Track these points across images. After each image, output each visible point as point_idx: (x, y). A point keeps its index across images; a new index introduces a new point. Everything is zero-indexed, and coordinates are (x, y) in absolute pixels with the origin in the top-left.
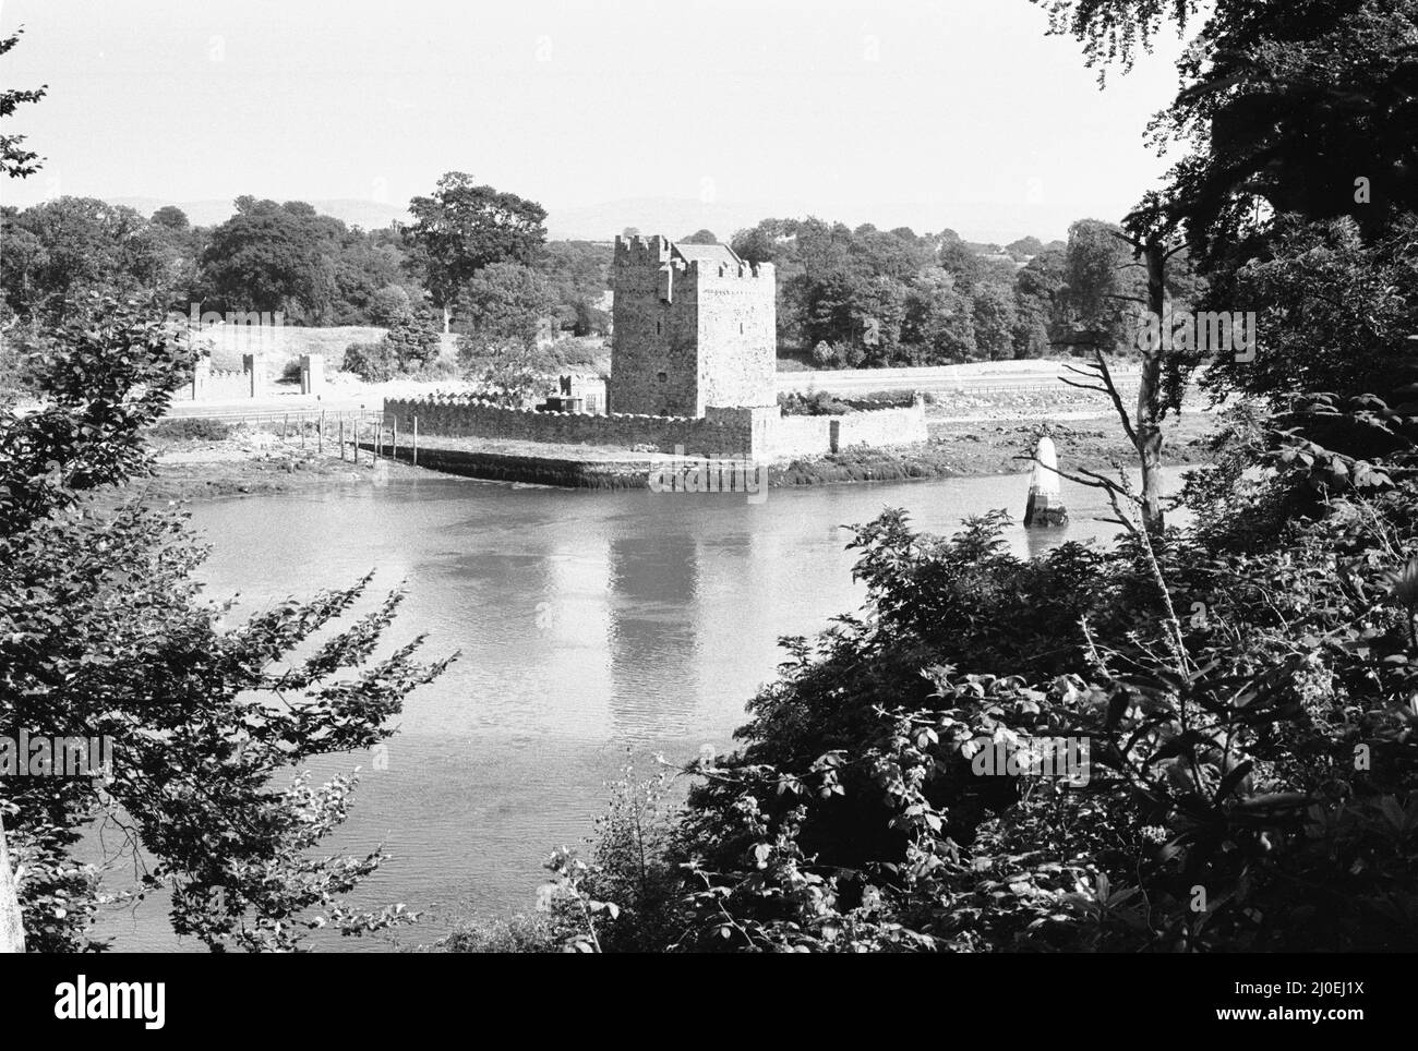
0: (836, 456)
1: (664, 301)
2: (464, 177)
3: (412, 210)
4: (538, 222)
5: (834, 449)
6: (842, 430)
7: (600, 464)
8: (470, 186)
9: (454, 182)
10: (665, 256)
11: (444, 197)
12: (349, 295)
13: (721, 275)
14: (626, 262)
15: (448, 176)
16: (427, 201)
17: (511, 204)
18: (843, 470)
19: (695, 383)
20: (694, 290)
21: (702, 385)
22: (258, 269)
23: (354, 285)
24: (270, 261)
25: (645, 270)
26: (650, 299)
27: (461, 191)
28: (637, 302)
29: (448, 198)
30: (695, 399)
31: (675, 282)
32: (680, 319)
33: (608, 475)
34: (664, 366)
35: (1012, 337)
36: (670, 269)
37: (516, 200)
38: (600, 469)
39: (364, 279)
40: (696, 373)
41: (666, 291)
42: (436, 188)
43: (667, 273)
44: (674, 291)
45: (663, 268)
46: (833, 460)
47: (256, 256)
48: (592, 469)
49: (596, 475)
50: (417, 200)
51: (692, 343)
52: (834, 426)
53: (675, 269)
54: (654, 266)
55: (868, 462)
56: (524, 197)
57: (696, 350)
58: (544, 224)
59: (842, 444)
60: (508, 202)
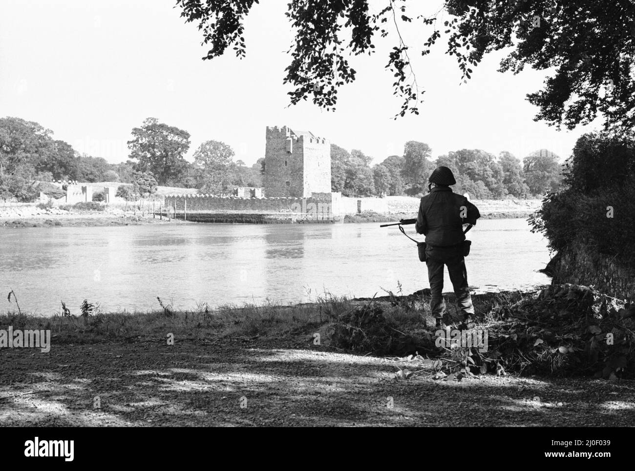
0: (361, 214)
1: (289, 152)
2: (155, 120)
3: (132, 133)
4: (187, 139)
5: (359, 211)
6: (362, 204)
7: (271, 215)
8: (158, 124)
9: (150, 122)
10: (288, 134)
11: (147, 128)
12: (87, 177)
13: (311, 142)
14: (271, 137)
15: (148, 119)
16: (140, 130)
17: (175, 131)
18: (365, 219)
19: (303, 185)
20: (302, 148)
21: (305, 186)
22: (54, 162)
23: (89, 172)
24: (59, 159)
25: (279, 140)
26: (282, 152)
27: (154, 125)
28: (276, 153)
29: (148, 128)
30: (303, 192)
31: (293, 144)
32: (296, 159)
33: (275, 219)
34: (288, 179)
35: (389, 186)
36: (291, 139)
37: (177, 129)
38: (272, 217)
39: (93, 170)
40: (303, 181)
41: (290, 148)
42: (143, 125)
43: (290, 141)
44: (293, 148)
45: (288, 139)
46: (360, 215)
47: (53, 157)
48: (269, 217)
49: (270, 219)
50: (135, 129)
51: (301, 169)
52: (359, 202)
53: (293, 140)
54: (284, 138)
55: (374, 216)
56: (180, 128)
57: (303, 172)
58: (189, 140)
59: (362, 210)
60: (173, 130)
